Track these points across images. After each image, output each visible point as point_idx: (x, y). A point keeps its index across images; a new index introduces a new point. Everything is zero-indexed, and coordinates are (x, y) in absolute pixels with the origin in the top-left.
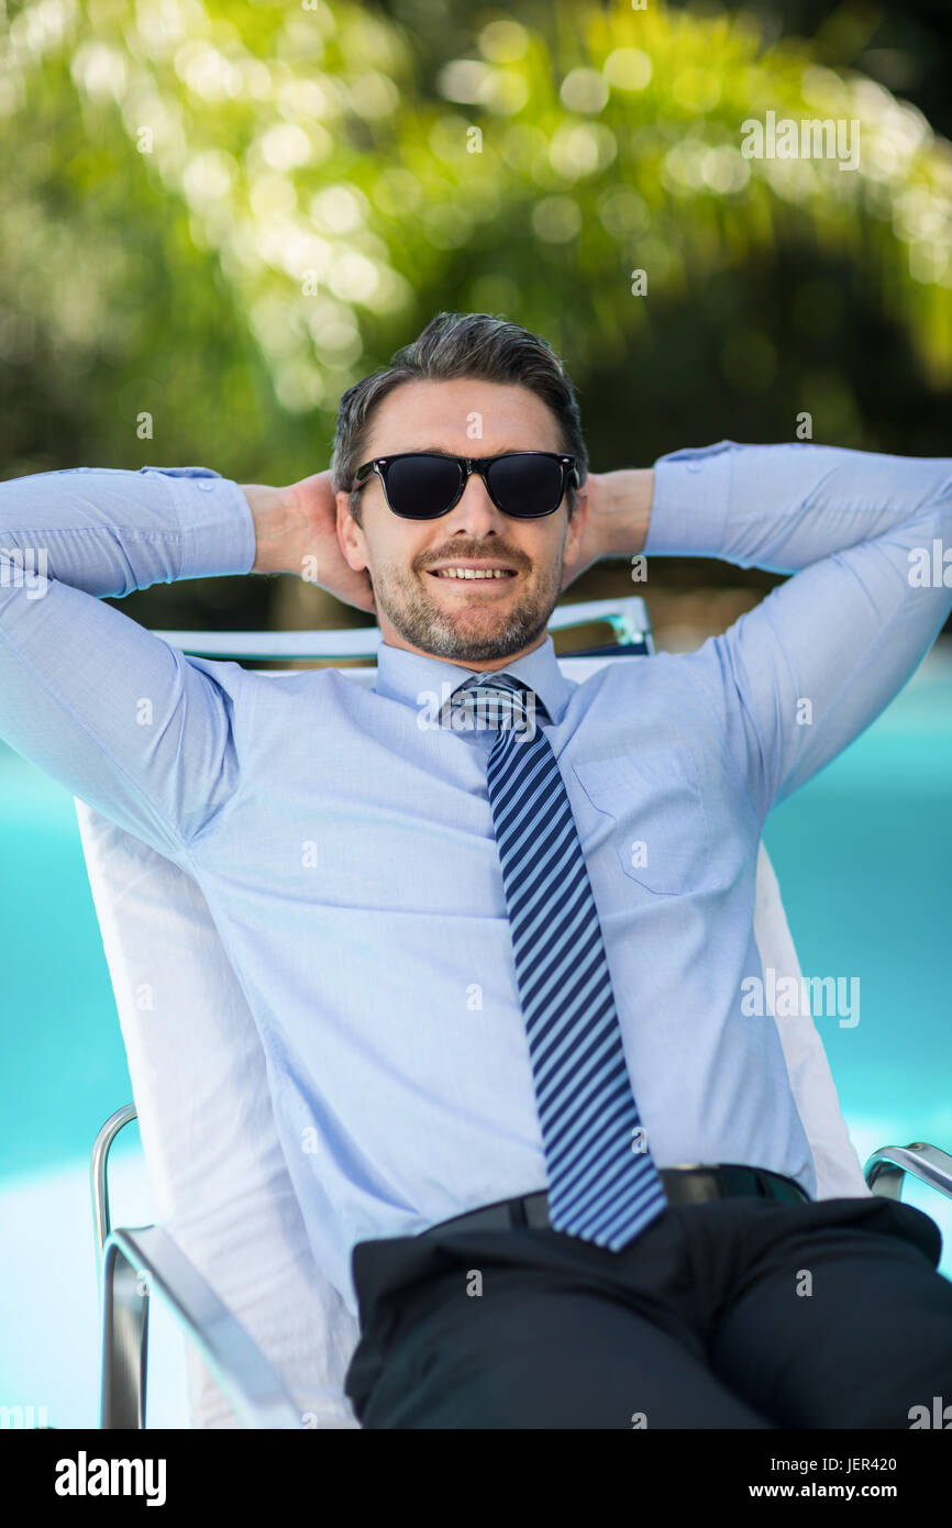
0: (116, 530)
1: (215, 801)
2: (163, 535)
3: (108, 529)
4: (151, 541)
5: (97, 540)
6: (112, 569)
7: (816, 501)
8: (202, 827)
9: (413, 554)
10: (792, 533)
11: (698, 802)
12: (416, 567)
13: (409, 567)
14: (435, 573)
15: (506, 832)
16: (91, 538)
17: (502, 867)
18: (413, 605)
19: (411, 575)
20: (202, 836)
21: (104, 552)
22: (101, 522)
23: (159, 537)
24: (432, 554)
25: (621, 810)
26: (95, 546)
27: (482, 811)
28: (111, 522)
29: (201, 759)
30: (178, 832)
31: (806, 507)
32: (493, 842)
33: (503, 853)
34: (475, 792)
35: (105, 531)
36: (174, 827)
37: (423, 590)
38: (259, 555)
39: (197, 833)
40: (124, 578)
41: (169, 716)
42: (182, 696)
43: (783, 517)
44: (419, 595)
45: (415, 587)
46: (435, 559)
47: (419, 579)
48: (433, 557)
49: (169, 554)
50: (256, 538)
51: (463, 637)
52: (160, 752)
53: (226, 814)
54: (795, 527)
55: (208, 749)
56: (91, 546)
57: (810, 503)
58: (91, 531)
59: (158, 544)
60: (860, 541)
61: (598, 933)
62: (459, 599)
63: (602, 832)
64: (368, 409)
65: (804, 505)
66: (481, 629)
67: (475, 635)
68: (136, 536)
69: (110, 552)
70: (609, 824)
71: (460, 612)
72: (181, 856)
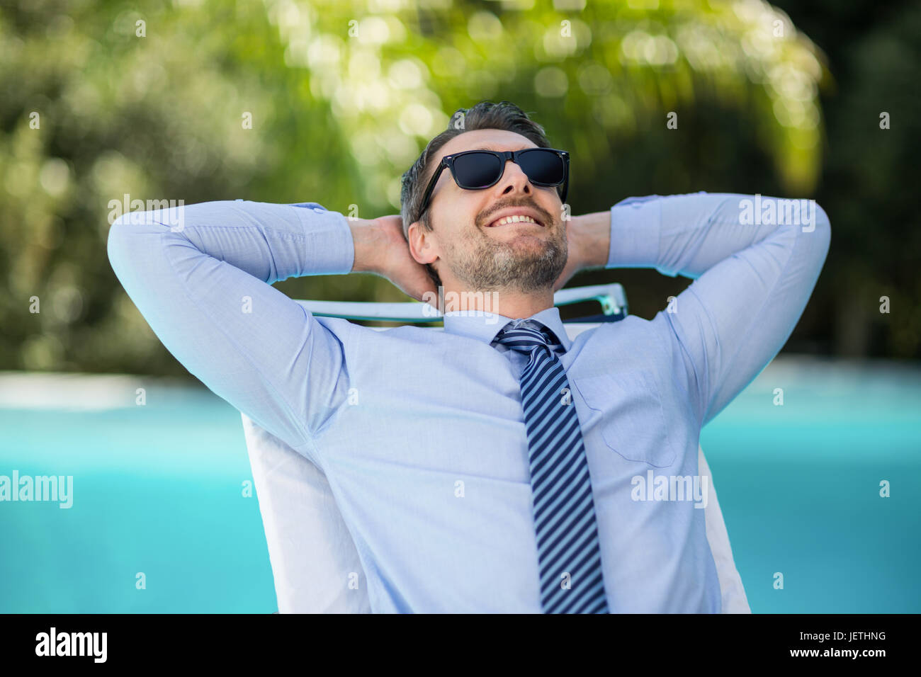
0: (263, 228)
1: (333, 405)
2: (293, 236)
3: (258, 228)
4: (285, 239)
5: (251, 237)
6: (261, 258)
7: (717, 218)
8: (324, 422)
9: (475, 214)
10: (703, 242)
11: (659, 405)
12: (478, 222)
13: (474, 223)
14: (491, 225)
15: (532, 419)
16: (246, 233)
17: (528, 441)
18: (480, 248)
19: (475, 227)
20: (323, 429)
21: (255, 243)
22: (253, 223)
23: (290, 237)
24: (487, 212)
25: (605, 408)
26: (250, 240)
27: (516, 408)
28: (259, 223)
29: (323, 376)
30: (307, 427)
31: (711, 222)
32: (523, 425)
33: (529, 432)
34: (509, 395)
35: (255, 229)
36: (304, 423)
37: (485, 236)
38: (357, 255)
39: (320, 427)
40: (269, 265)
41: (301, 346)
42: (310, 334)
43: (697, 229)
44: (484, 240)
45: (480, 235)
46: (490, 213)
47: (481, 231)
48: (488, 213)
49: (297, 250)
50: (354, 243)
51: (519, 253)
52: (295, 369)
53: (339, 414)
54: (706, 235)
55: (328, 370)
56: (247, 239)
57: (713, 218)
58: (246, 229)
59: (290, 241)
60: (748, 245)
61: (589, 490)
62: (512, 233)
63: (593, 420)
64: (427, 158)
65: (710, 221)
66: (530, 247)
67: (527, 251)
68: (275, 235)
69: (260, 244)
70: (598, 415)
71: (515, 239)
72: (310, 445)
